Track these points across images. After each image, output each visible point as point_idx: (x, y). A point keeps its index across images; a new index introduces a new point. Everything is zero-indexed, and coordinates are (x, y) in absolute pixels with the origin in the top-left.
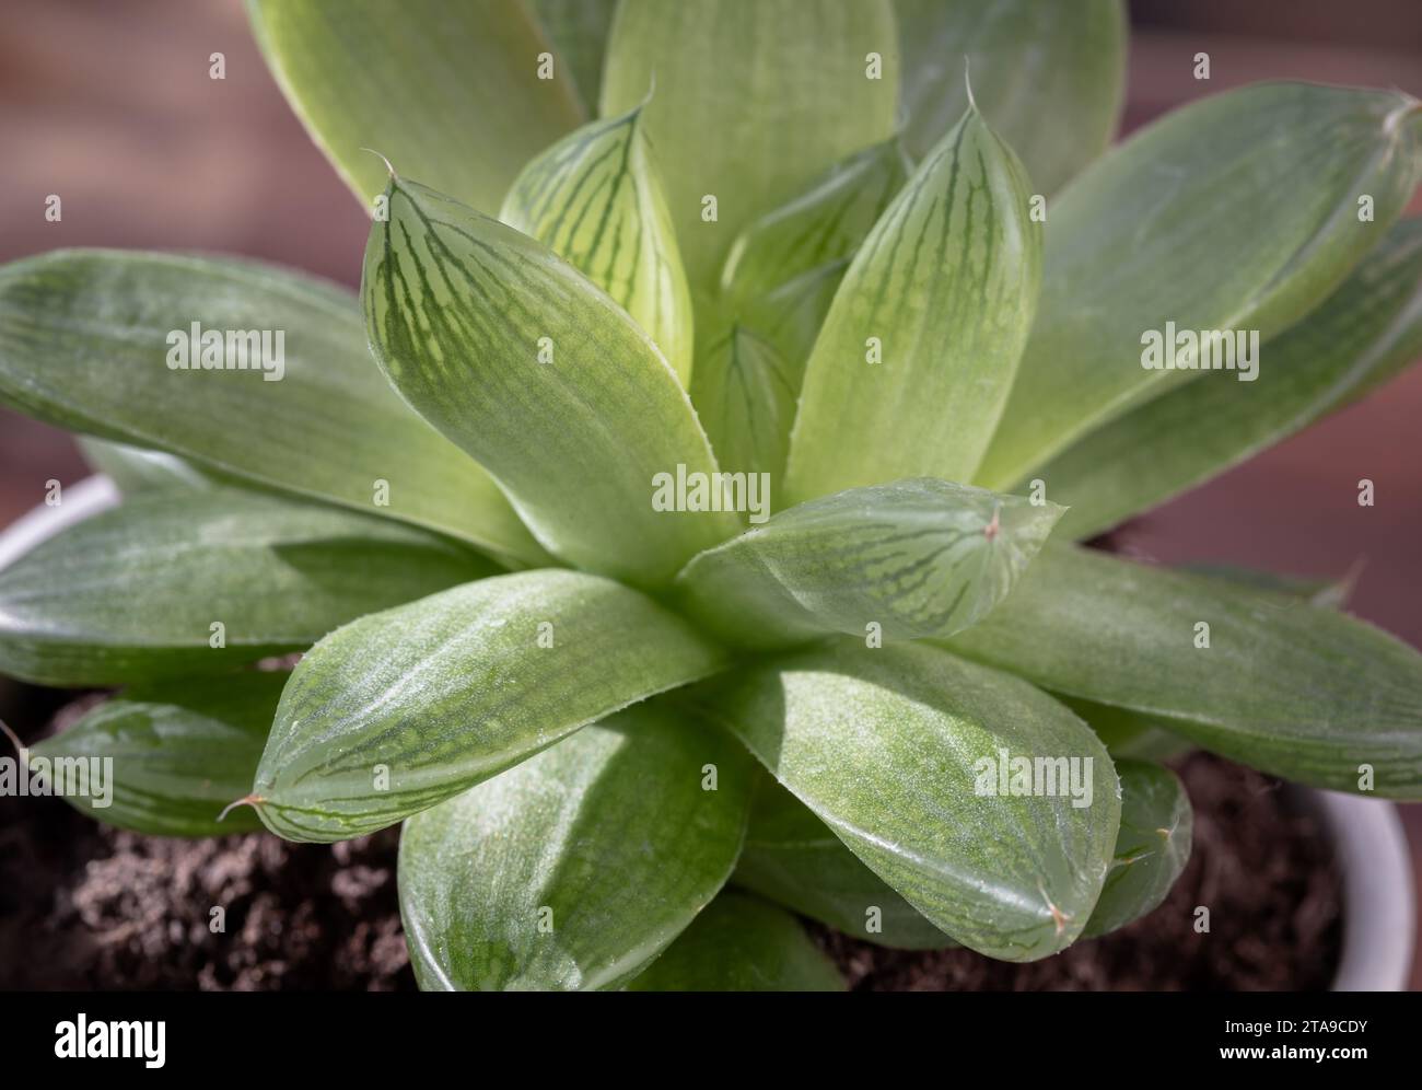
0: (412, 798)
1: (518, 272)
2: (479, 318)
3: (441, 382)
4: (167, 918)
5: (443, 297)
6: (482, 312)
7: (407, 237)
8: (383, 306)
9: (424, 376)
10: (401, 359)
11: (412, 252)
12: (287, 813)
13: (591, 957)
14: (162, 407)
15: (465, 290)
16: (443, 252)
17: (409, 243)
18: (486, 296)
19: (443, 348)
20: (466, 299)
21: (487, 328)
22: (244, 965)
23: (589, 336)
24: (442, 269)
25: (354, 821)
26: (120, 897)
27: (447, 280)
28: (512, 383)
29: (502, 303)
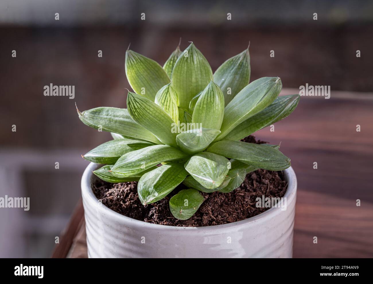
0: (133, 171)
1: (146, 103)
2: (141, 110)
3: (138, 118)
4: (118, 195)
5: (136, 107)
6: (141, 109)
7: (131, 99)
8: (129, 109)
9: (136, 118)
10: (132, 116)
11: (132, 101)
12: (115, 173)
13: (159, 192)
14: (110, 126)
15: (139, 106)
16: (136, 101)
17: (131, 100)
18: (142, 107)
19: (137, 114)
20: (139, 107)
21: (143, 111)
22: (127, 201)
23: (157, 112)
24: (136, 103)
25: (125, 174)
26: (112, 193)
27: (137, 105)
28: (147, 118)
29: (144, 107)
